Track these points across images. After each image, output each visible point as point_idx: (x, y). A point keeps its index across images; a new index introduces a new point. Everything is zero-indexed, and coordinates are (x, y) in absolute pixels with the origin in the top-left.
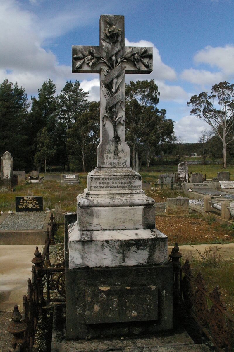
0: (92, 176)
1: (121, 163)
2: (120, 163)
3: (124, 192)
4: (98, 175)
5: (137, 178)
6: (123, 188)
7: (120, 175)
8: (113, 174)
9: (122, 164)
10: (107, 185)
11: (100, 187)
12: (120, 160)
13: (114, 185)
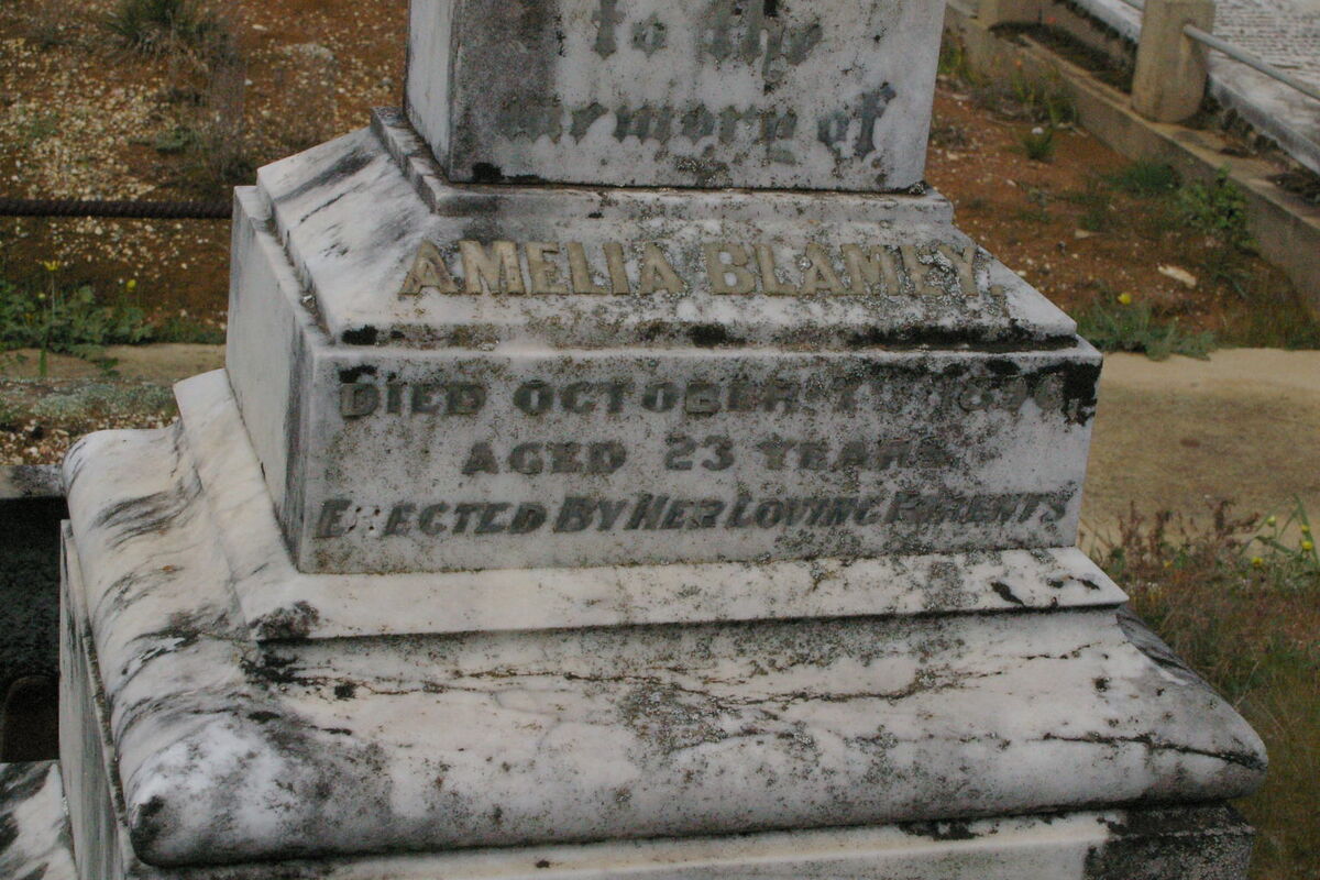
0: (365, 336)
1: (807, 126)
2: (792, 115)
3: (832, 601)
4: (459, 336)
5: (1034, 380)
6: (820, 533)
7: (786, 338)
8: (688, 312)
9: (824, 138)
10: (582, 486)
11: (474, 521)
12: (801, 74)
13: (698, 484)
